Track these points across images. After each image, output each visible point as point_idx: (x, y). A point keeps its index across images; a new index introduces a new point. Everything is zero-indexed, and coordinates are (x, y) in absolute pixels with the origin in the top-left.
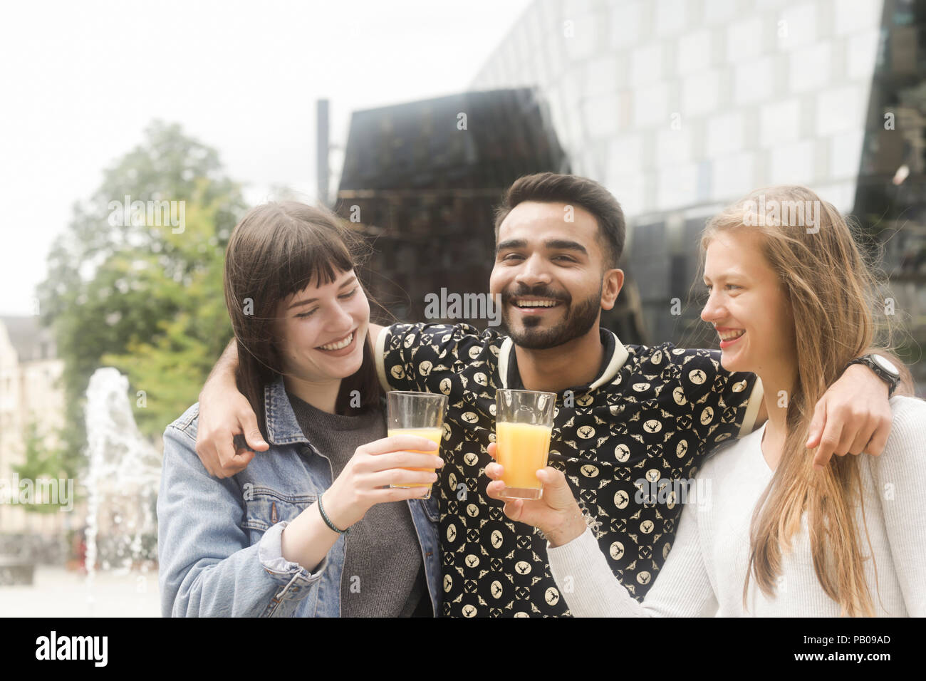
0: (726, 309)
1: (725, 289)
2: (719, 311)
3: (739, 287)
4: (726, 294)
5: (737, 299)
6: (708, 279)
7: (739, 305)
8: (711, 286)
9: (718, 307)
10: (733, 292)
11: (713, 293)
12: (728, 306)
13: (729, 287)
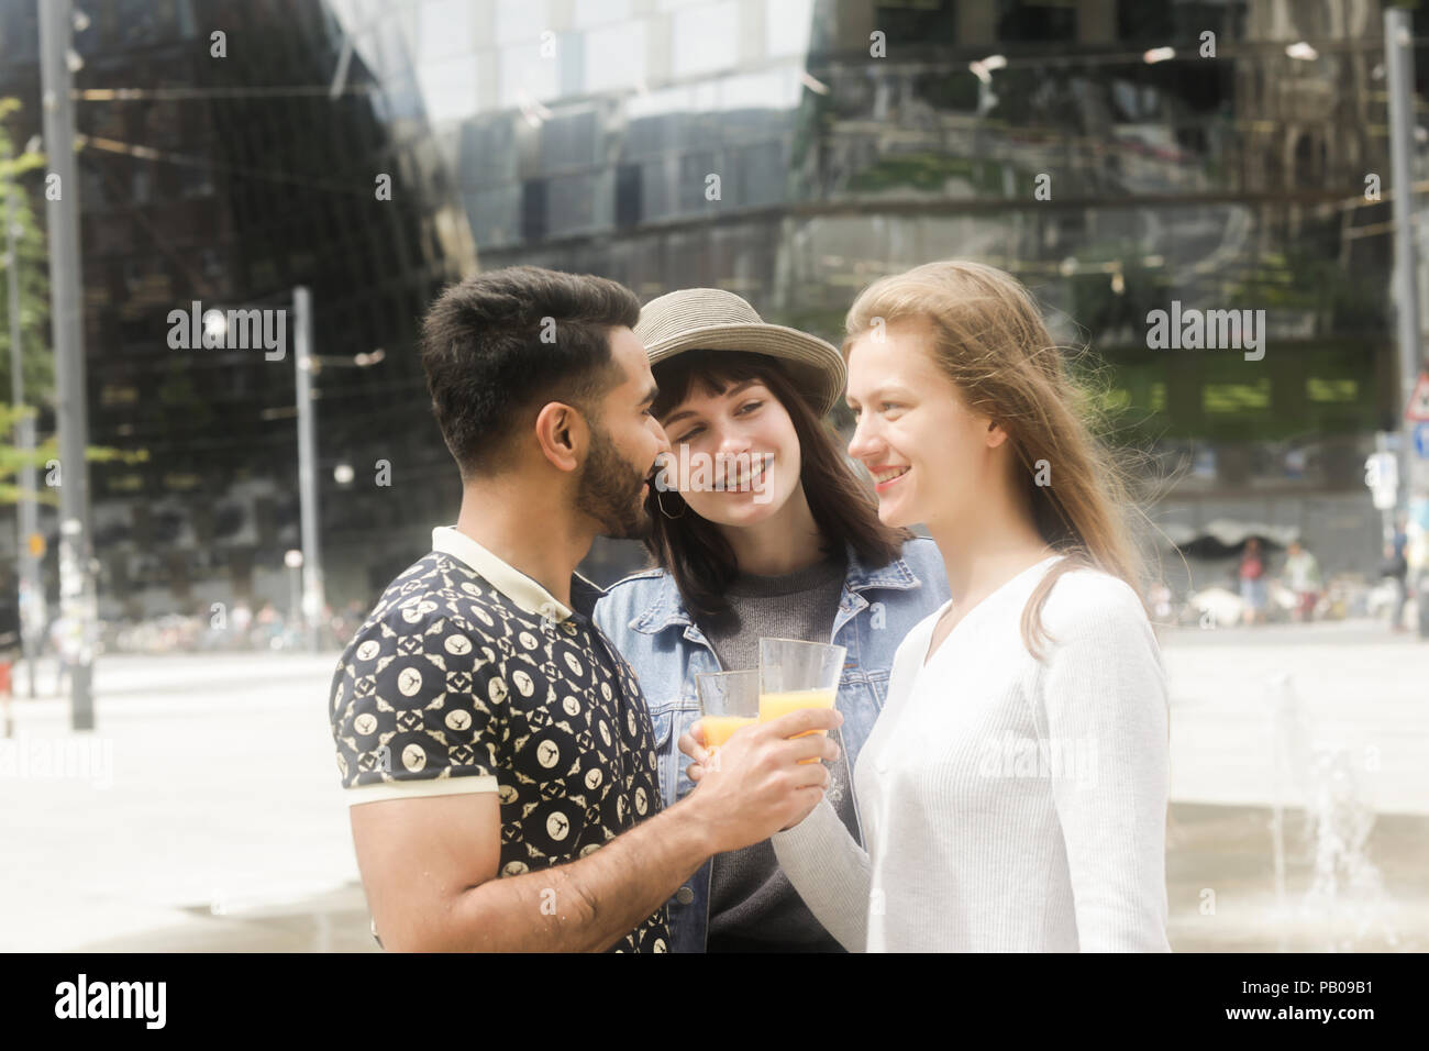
0: (883, 439)
1: (880, 411)
2: (872, 444)
3: (900, 405)
4: (880, 417)
5: (898, 423)
6: (854, 400)
7: (900, 432)
8: (858, 410)
9: (871, 437)
10: (892, 413)
11: (863, 421)
12: (885, 434)
13: (886, 406)
